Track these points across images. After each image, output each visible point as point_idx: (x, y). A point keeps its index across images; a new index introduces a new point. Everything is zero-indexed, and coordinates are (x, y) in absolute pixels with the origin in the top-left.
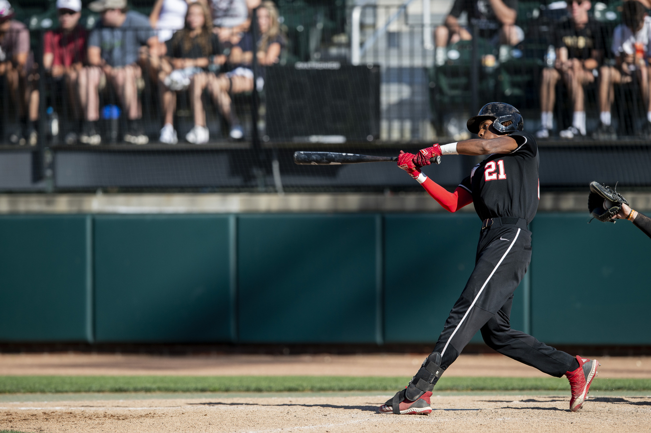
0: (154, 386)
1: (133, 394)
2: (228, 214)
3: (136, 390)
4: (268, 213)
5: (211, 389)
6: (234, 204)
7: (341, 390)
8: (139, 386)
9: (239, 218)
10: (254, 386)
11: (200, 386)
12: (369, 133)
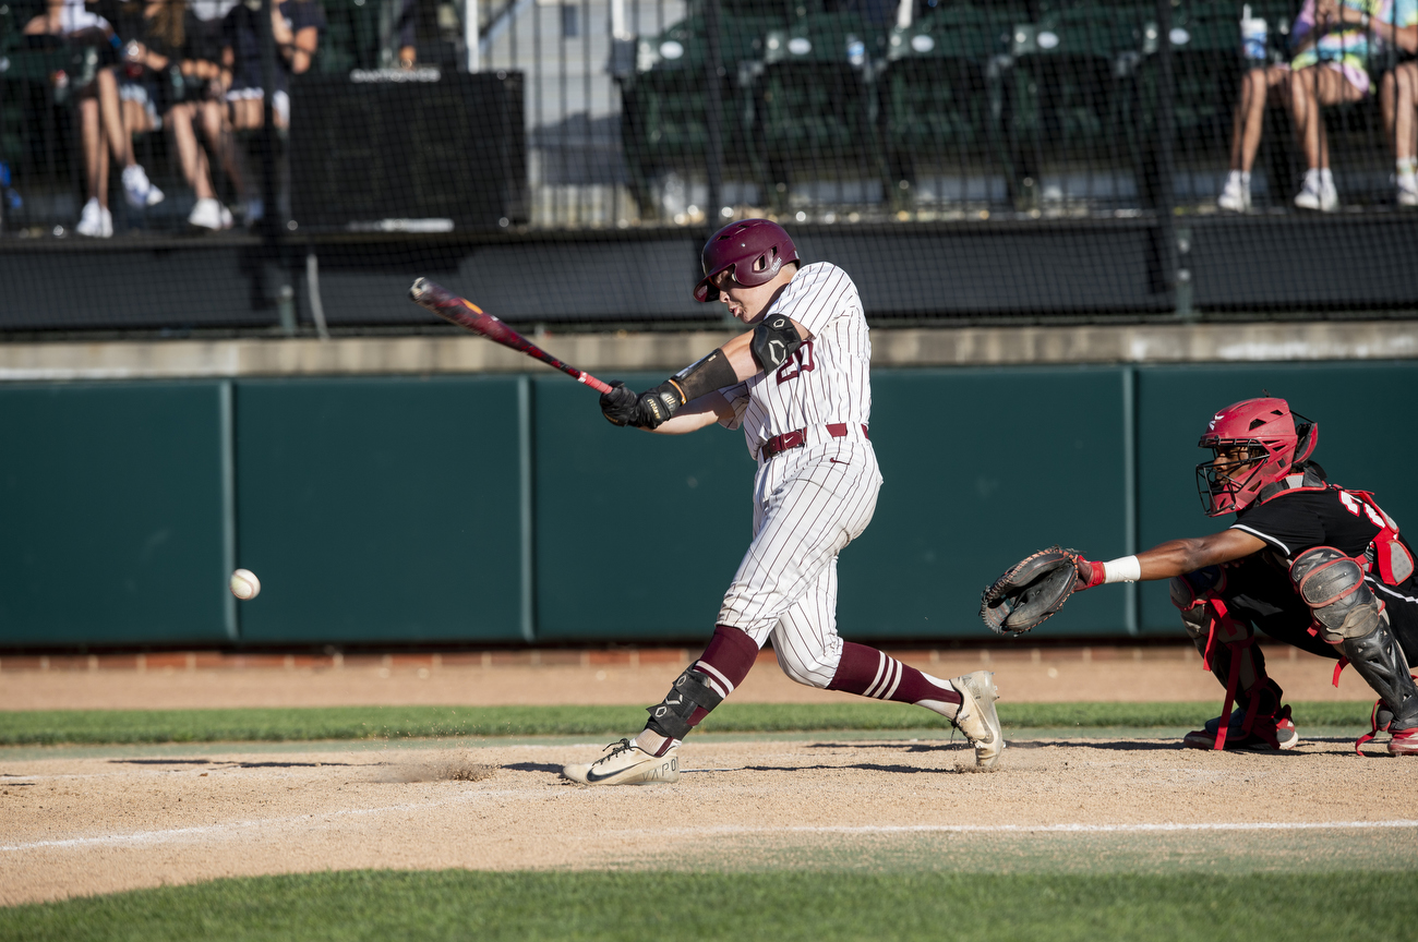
0: (61, 732)
1: (17, 749)
2: (219, 378)
3: (23, 741)
4: (297, 375)
5: (176, 736)
6: (230, 358)
7: (442, 734)
8: (30, 732)
9: (237, 385)
10: (264, 728)
11: (153, 730)
12: (502, 214)
